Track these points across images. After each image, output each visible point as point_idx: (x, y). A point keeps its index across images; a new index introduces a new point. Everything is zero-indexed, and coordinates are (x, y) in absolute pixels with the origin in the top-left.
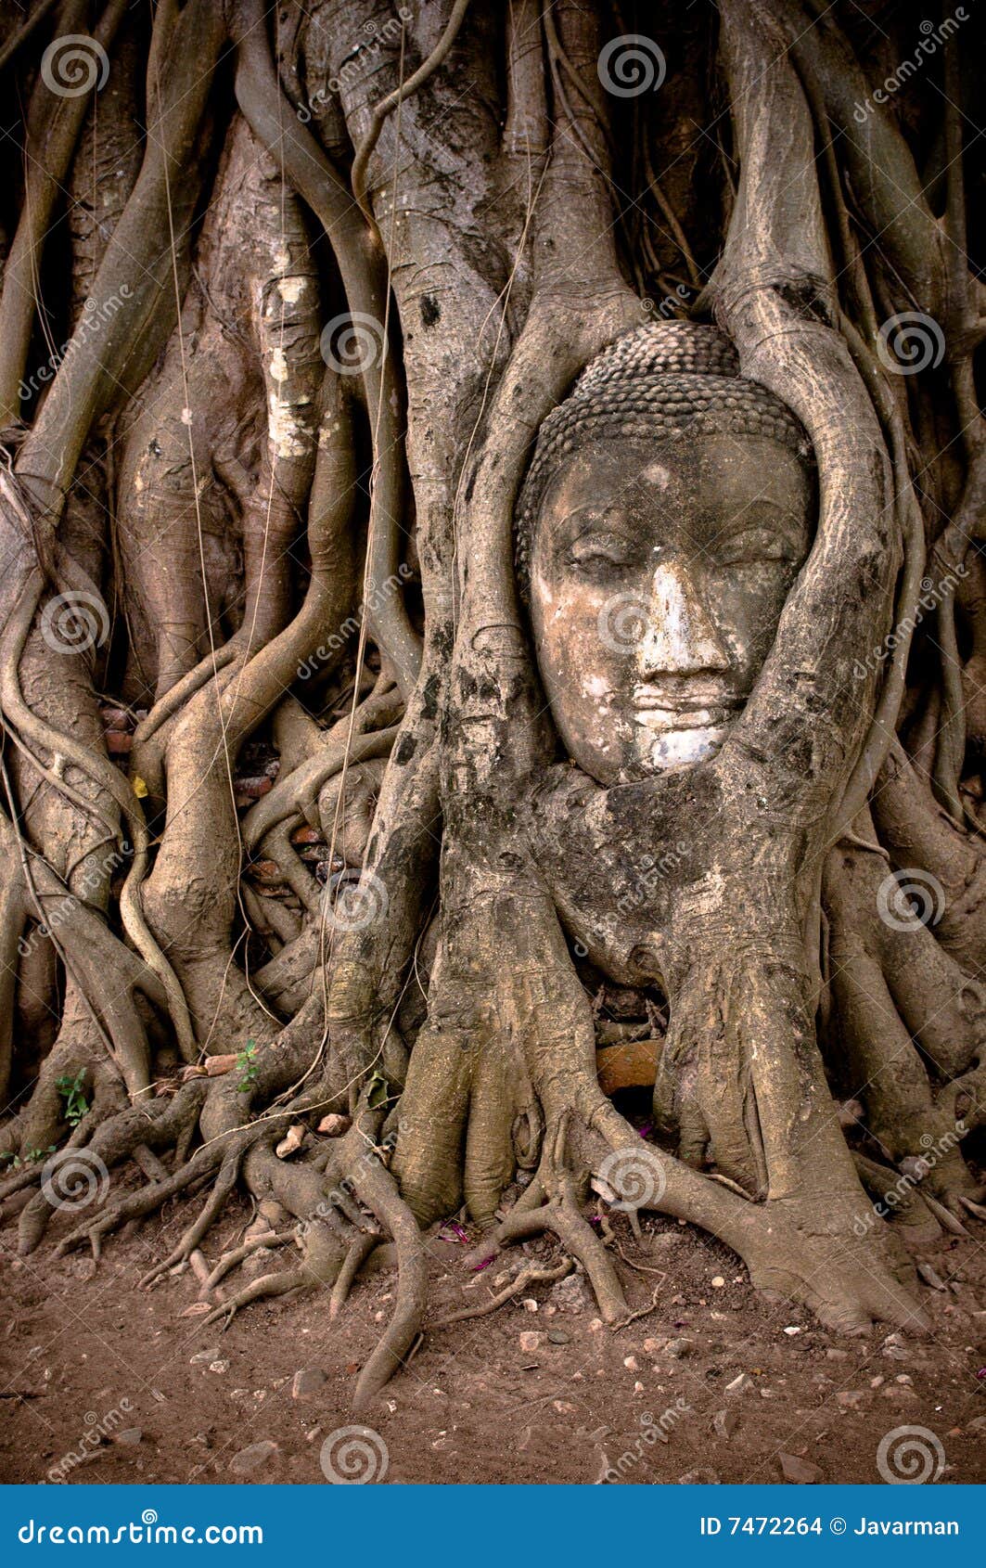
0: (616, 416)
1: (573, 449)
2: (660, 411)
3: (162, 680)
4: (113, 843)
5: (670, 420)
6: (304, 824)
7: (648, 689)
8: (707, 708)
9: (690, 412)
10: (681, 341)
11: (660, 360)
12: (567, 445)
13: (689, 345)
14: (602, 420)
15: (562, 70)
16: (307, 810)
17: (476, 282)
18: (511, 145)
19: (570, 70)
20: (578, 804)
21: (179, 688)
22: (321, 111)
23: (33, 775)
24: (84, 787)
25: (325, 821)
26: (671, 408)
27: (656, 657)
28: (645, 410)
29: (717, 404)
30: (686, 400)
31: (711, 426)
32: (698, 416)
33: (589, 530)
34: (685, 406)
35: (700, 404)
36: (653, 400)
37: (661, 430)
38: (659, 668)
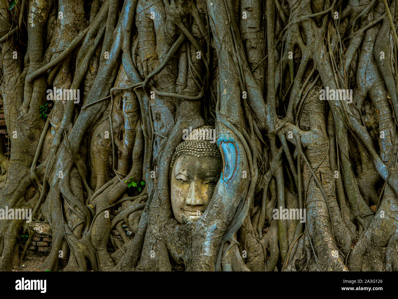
0: (188, 150)
1: (179, 156)
2: (196, 151)
3: (97, 187)
4: (83, 223)
5: (198, 153)
6: (125, 223)
7: (187, 207)
9: (202, 151)
12: (179, 155)
14: (186, 151)
15: (191, 67)
16: (126, 220)
17: (169, 112)
18: (177, 83)
19: (193, 67)
20: (174, 227)
21: (101, 189)
22: (139, 68)
23: (67, 206)
24: (78, 210)
25: (130, 223)
26: (199, 150)
27: (188, 201)
28: (194, 150)
29: (208, 150)
30: (202, 148)
31: (206, 155)
32: (203, 152)
33: (180, 174)
34: (201, 150)
35: (205, 150)
36: (196, 148)
37: (196, 155)
38: (189, 203)
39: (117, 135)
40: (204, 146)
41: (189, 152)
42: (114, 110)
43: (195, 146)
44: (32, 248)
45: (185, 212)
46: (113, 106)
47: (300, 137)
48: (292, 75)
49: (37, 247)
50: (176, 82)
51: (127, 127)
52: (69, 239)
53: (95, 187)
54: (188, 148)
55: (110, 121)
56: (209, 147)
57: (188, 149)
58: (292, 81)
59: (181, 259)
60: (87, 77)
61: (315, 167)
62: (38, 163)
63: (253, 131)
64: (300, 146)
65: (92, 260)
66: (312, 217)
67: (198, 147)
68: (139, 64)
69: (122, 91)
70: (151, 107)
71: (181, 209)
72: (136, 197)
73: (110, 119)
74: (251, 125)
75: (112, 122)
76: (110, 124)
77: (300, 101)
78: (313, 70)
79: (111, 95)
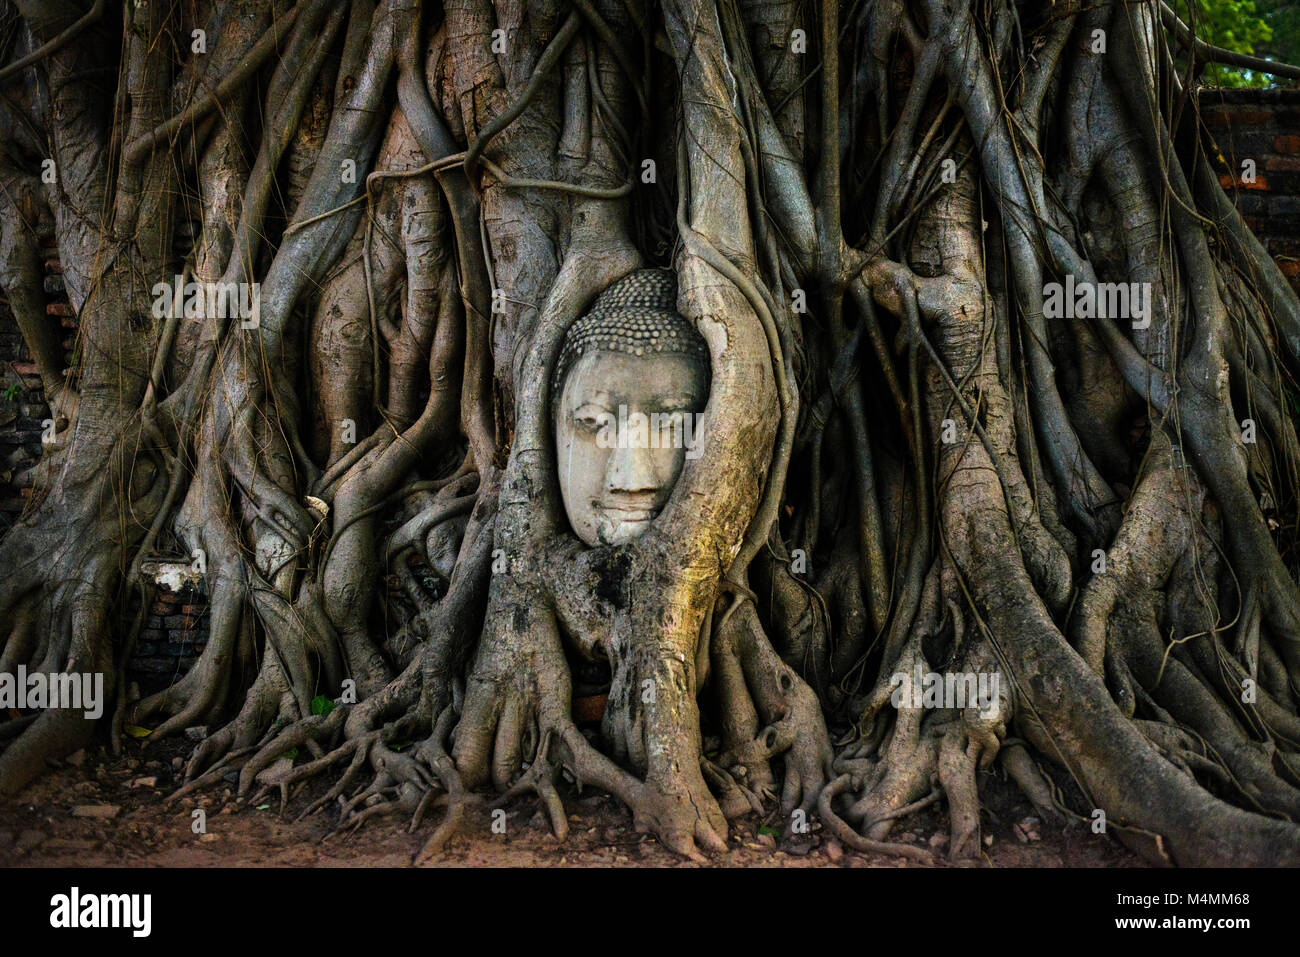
1: (583, 352)
2: (632, 337)
3: (333, 456)
4: (298, 557)
5: (637, 343)
6: (415, 554)
7: (613, 497)
8: (643, 510)
9: (649, 338)
10: (653, 287)
11: (639, 299)
12: (579, 351)
13: (658, 290)
14: (600, 338)
15: (601, 107)
16: (418, 545)
17: (538, 233)
18: (563, 151)
19: (605, 105)
20: (572, 558)
21: (343, 462)
22: (450, 115)
23: (249, 511)
24: (282, 522)
25: (430, 552)
26: (639, 335)
27: (616, 481)
28: (625, 335)
29: (665, 334)
30: (648, 330)
31: (660, 348)
32: (653, 341)
33: (585, 404)
34: (647, 334)
35: (656, 334)
36: (630, 329)
37: (631, 349)
38: (618, 487)
39: (385, 307)
40: (654, 323)
41: (610, 341)
42: (377, 237)
43: (627, 326)
44: (154, 634)
45: (607, 512)
46: (373, 225)
47: (917, 292)
48: (883, 123)
49: (164, 630)
50: (557, 148)
51: (415, 283)
52: (259, 603)
53: (327, 455)
54: (606, 330)
55: (367, 266)
56: (669, 327)
57: (608, 333)
58: (884, 140)
59: (598, 647)
60: (299, 148)
61: (960, 376)
62: (161, 395)
63: (779, 283)
64: (915, 318)
65: (329, 659)
66: (963, 514)
67: (635, 327)
68: (447, 102)
69: (401, 180)
70: (485, 222)
71: (595, 504)
72: (444, 481)
73: (366, 260)
74: (776, 263)
75: (372, 270)
76: (365, 277)
77: (910, 194)
78: (946, 107)
79: (368, 194)
